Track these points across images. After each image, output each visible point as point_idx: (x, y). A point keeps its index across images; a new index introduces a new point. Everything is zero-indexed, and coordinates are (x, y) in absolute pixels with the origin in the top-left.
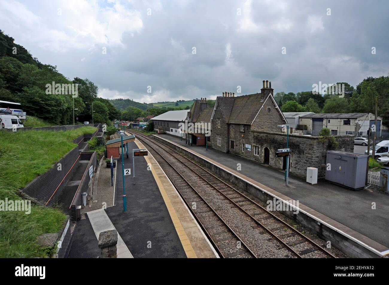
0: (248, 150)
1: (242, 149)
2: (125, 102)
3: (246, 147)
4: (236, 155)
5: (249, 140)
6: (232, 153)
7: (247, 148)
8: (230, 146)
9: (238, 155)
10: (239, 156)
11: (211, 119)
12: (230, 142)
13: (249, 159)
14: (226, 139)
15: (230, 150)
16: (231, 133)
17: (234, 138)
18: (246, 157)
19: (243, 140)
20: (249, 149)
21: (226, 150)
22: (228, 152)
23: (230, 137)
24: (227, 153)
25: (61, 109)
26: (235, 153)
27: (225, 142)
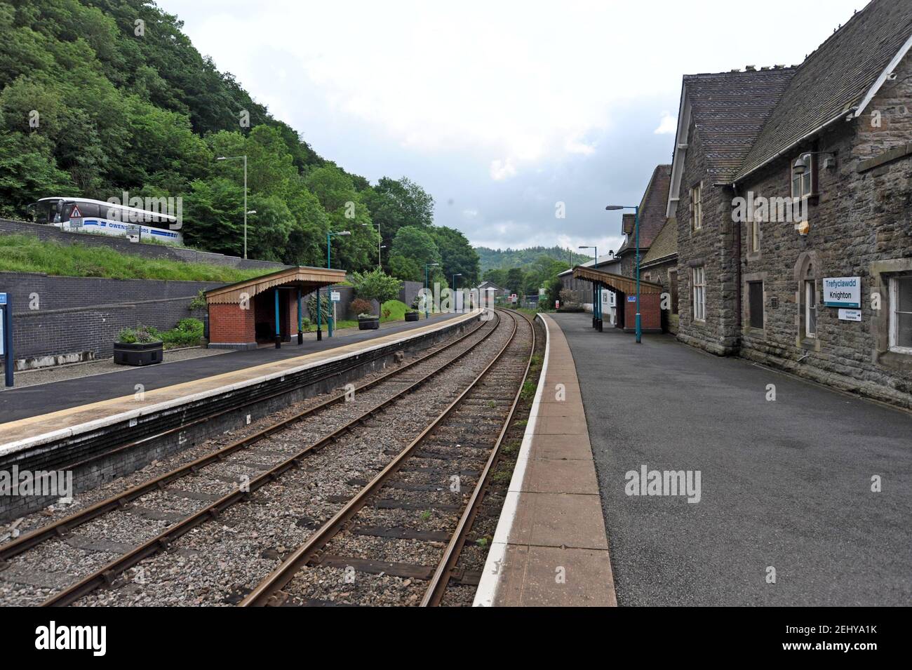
0: (843, 314)
1: (803, 320)
2: (549, 254)
3: (827, 299)
4: (772, 365)
5: (844, 246)
6: (755, 353)
7: (835, 308)
8: (743, 315)
9: (780, 361)
10: (789, 370)
11: (671, 199)
12: (746, 289)
13: (851, 383)
14: (721, 276)
15: (748, 340)
16: (747, 241)
17: (760, 263)
18: (827, 369)
19: (808, 258)
20: (846, 306)
21: (722, 338)
22: (734, 351)
23: (746, 263)
24: (726, 354)
25: (270, 232)
26: (768, 353)
27: (718, 297)
